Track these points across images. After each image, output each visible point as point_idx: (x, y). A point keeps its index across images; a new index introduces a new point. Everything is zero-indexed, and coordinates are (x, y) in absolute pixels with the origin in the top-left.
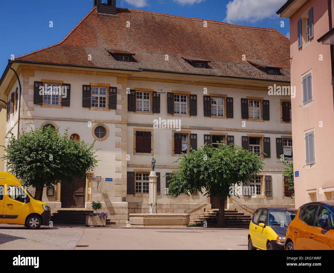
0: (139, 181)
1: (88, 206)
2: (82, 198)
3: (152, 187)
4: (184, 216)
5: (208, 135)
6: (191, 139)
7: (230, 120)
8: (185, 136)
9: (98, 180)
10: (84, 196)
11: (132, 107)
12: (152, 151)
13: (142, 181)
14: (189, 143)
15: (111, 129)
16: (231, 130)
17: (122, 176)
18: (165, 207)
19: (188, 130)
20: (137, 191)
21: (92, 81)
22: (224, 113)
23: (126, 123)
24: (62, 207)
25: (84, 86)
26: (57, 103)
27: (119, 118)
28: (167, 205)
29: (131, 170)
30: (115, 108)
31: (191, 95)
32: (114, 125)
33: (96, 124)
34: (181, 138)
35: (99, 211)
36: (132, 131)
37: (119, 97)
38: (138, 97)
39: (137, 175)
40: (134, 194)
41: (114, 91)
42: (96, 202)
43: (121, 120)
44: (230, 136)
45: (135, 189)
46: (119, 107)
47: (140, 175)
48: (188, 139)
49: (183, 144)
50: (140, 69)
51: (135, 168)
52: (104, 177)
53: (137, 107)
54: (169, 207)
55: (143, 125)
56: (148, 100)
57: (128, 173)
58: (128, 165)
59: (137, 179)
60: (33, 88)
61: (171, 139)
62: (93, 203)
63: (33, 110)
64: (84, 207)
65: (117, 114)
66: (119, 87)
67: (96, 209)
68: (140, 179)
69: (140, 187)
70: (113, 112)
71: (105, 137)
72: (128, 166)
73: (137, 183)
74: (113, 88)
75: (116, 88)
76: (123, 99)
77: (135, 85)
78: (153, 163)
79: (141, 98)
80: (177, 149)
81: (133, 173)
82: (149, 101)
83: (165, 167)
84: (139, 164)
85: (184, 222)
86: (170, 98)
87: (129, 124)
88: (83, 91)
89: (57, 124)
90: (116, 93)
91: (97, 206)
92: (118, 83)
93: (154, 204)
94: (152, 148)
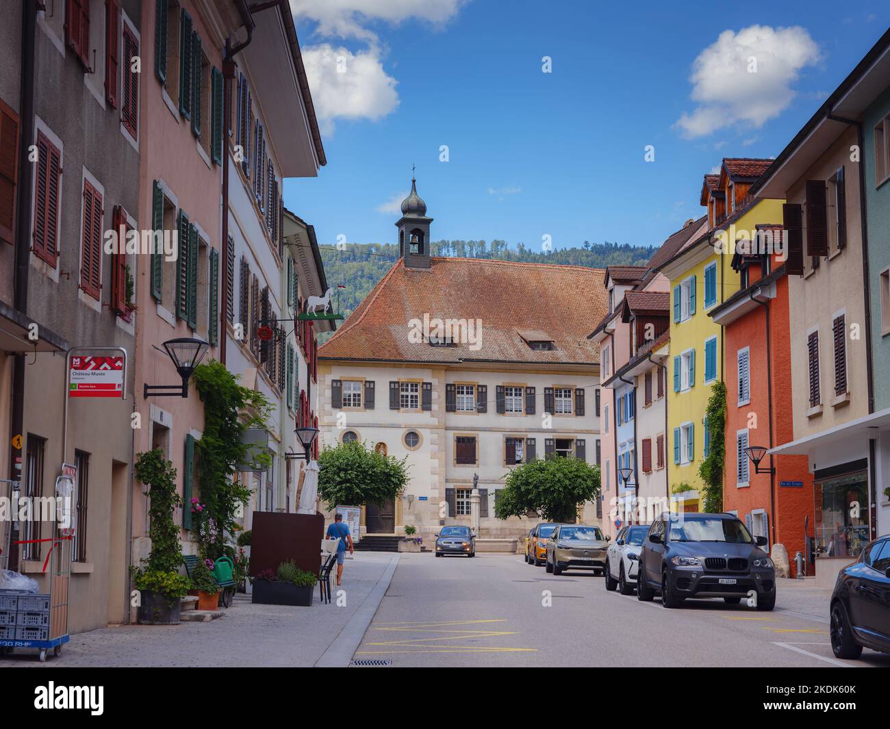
0: (460, 500)
1: (399, 530)
2: (390, 521)
3: (475, 508)
4: (510, 542)
5: (550, 440)
6: (528, 446)
7: (580, 418)
8: (520, 441)
9: (411, 500)
10: (393, 519)
11: (451, 407)
12: (477, 462)
13: (465, 500)
14: (525, 450)
15: (425, 435)
16: (582, 432)
17: (439, 493)
18: (494, 532)
19: (524, 433)
20: (458, 512)
21: (402, 376)
22: (572, 409)
23: (444, 427)
24: (368, 532)
25: (391, 383)
26: (359, 405)
27: (435, 421)
28: (497, 529)
29: (451, 486)
30: (430, 409)
31: (527, 388)
32: (428, 431)
33: (406, 429)
34: (515, 444)
35: (412, 536)
36: (451, 436)
37: (435, 395)
38: (459, 393)
39: (458, 491)
40: (454, 516)
41: (429, 388)
42: (410, 526)
43: (437, 424)
44: (581, 440)
45: (456, 510)
46: (435, 407)
47: (463, 492)
48: (524, 445)
49: (517, 452)
50: (460, 359)
51: (455, 484)
52: (417, 495)
53: (457, 405)
54: (499, 532)
55: (465, 429)
56: (471, 396)
57: (447, 489)
58: (446, 479)
59: (458, 497)
60: (330, 388)
61: (501, 445)
62: (407, 527)
63: (331, 415)
64: (394, 532)
65: (432, 416)
66: (435, 382)
67: (409, 533)
68: (462, 497)
69: (463, 508)
70: (427, 413)
71: (417, 446)
72: (447, 481)
73: (458, 503)
74: (427, 384)
75: (431, 384)
76: (439, 397)
77: (454, 378)
78: (476, 478)
79: (463, 393)
80: (510, 458)
81: (453, 490)
82: (474, 397)
83: (493, 482)
84: (461, 478)
85: (510, 549)
86: (500, 393)
87: (447, 429)
88: (391, 389)
89: (358, 431)
90: (431, 390)
91: (410, 530)
92: (433, 377)
93: (476, 528)
94: (477, 458)
